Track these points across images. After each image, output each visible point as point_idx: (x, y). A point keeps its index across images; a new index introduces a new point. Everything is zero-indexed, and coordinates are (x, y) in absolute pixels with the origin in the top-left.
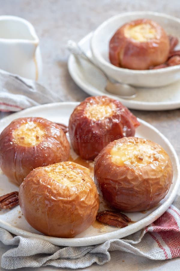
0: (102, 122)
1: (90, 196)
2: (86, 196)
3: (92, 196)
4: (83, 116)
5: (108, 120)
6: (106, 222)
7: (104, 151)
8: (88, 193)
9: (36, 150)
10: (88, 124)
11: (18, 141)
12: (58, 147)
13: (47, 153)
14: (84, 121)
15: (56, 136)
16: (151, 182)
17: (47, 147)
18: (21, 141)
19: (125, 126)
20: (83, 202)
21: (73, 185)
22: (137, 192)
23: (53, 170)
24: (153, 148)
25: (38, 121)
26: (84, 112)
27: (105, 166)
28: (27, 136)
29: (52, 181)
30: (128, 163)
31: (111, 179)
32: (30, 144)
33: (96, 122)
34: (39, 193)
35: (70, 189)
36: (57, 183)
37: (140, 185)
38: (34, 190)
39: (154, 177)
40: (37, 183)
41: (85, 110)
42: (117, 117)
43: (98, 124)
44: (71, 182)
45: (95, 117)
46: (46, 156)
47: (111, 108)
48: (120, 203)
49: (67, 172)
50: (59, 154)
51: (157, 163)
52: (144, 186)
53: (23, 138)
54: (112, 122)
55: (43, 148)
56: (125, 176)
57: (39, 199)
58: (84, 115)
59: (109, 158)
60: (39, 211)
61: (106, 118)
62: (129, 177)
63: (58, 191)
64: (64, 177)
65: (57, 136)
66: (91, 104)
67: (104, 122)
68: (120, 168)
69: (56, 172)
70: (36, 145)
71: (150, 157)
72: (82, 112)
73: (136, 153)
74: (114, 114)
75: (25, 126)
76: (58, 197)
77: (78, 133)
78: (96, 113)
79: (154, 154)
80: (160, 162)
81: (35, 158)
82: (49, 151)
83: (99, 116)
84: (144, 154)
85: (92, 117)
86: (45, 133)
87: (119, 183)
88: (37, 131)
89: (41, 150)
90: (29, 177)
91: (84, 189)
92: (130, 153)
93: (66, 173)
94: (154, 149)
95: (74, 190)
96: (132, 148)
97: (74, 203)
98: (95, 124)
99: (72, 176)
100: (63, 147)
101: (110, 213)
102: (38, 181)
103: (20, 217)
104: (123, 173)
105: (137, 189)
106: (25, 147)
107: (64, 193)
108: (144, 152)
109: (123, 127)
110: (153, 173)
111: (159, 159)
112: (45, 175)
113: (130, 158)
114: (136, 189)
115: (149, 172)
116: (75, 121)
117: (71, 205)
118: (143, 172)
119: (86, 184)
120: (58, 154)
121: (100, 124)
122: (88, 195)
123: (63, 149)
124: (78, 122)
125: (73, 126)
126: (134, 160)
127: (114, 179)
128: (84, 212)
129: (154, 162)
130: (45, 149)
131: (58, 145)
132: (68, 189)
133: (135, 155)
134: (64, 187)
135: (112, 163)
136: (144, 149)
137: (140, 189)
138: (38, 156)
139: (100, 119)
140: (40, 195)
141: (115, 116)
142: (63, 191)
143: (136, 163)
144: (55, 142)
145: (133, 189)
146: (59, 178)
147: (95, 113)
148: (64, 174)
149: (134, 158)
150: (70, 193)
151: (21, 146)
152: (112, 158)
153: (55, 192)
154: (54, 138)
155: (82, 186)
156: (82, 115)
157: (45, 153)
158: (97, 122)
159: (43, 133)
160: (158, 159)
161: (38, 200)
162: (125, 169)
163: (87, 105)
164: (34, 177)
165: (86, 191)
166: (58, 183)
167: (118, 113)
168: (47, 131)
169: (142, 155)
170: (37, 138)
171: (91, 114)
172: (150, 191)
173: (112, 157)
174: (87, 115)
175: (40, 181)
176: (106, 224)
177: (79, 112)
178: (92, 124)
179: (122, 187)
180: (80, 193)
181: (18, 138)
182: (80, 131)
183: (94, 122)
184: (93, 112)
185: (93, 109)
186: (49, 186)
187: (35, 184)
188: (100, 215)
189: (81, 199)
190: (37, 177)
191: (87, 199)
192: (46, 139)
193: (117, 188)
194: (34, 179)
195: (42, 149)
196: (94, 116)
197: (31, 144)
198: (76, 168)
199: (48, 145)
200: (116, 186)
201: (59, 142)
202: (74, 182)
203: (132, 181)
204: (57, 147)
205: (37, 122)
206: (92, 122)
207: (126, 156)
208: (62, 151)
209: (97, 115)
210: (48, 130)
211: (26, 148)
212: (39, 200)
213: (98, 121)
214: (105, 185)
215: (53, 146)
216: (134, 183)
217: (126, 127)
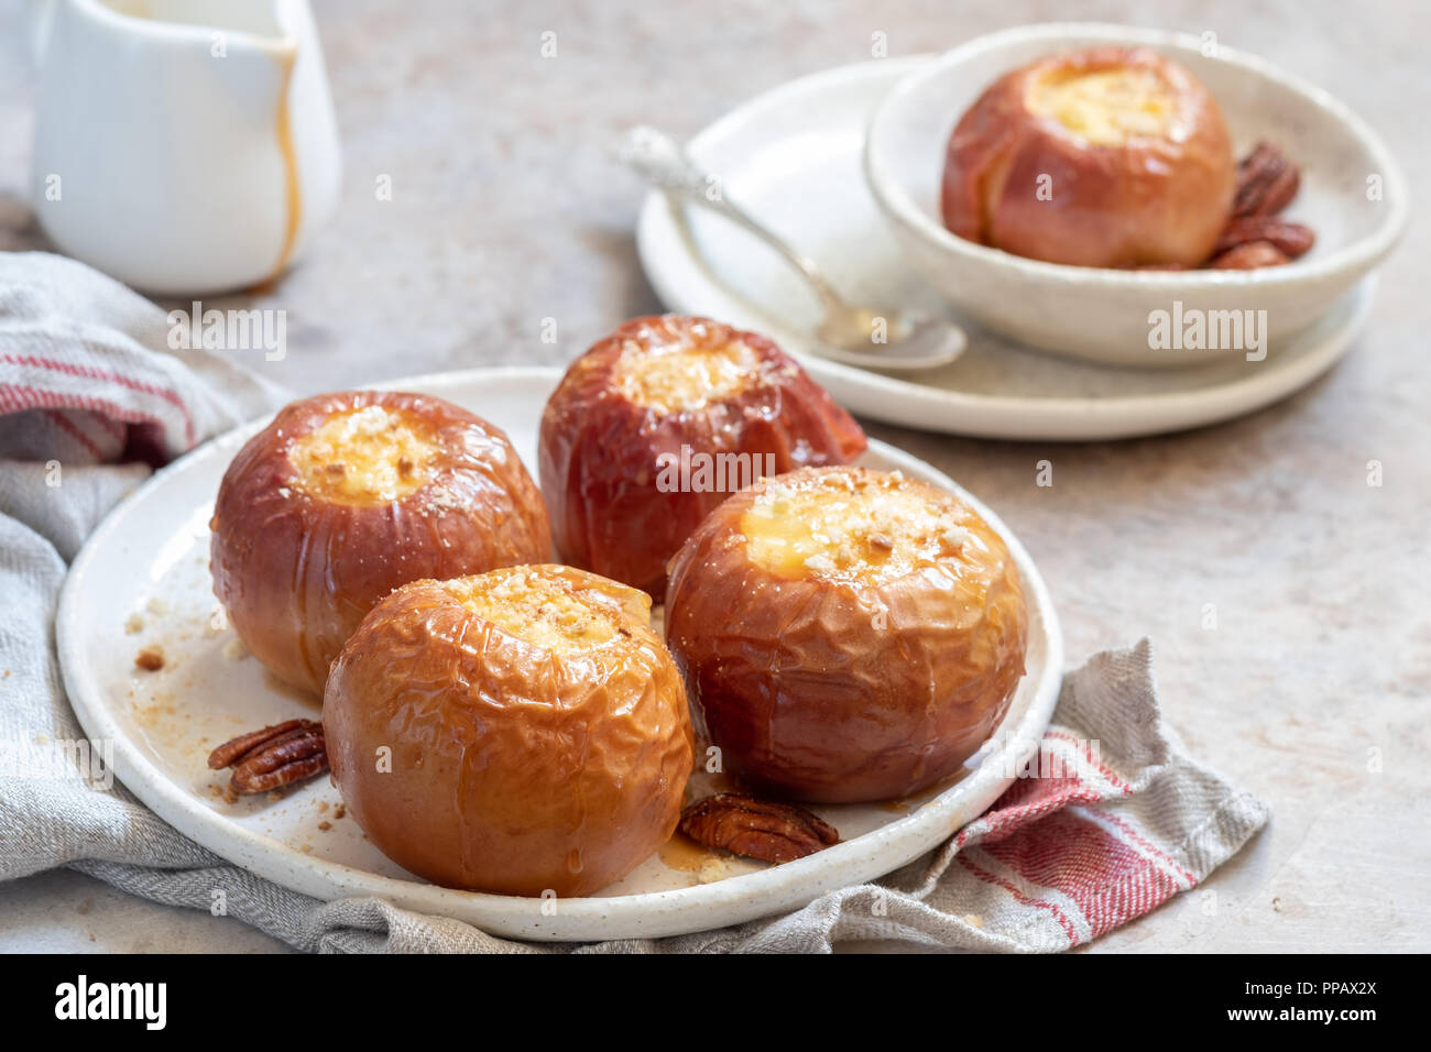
0: (695, 418)
1: (657, 703)
2: (638, 698)
3: (665, 705)
4: (608, 393)
5: (722, 410)
6: (723, 843)
7: (709, 521)
8: (648, 689)
9: (401, 520)
10: (630, 425)
11: (316, 483)
12: (498, 510)
13: (451, 533)
14: (613, 413)
15: (488, 466)
16: (927, 645)
17: (451, 510)
18: (329, 481)
19: (800, 443)
20: (624, 723)
21: (576, 650)
22: (868, 693)
23: (482, 592)
24: (935, 508)
25: (405, 405)
26: (613, 379)
27: (718, 583)
28: (359, 462)
29: (480, 630)
30: (823, 563)
31: (748, 635)
32: (370, 495)
33: (666, 417)
34: (422, 681)
35: (566, 665)
36: (505, 637)
37: (878, 659)
38: (398, 669)
39: (942, 625)
40: (412, 639)
41: (615, 368)
42: (766, 398)
43: (676, 428)
44: (567, 636)
45: (661, 398)
46: (446, 548)
47: (735, 360)
48: (792, 748)
49: (550, 598)
50: (505, 543)
51: (957, 564)
52: (896, 664)
53: (337, 471)
54: (744, 418)
55: (430, 512)
56: (811, 619)
57: (422, 707)
58: (613, 390)
59: (737, 546)
60: (423, 762)
61: (713, 402)
62: (831, 624)
63: (512, 666)
64: (536, 617)
65: (493, 463)
66: (643, 345)
67: (707, 420)
68: (790, 585)
69: (498, 599)
70: (398, 499)
71: (922, 541)
72: (601, 376)
73: (858, 523)
74: (749, 387)
75: (346, 423)
76: (513, 697)
77: (585, 473)
78: (666, 382)
79: (942, 531)
80: (967, 563)
81: (393, 557)
82: (458, 524)
83: (682, 392)
84: (895, 525)
85: (648, 397)
86: (436, 449)
87: (786, 654)
88: (401, 444)
89: (424, 519)
90: (374, 619)
91: (626, 667)
92: (832, 524)
93: (543, 603)
94: (940, 512)
95: (581, 670)
96: (840, 506)
97: (585, 724)
98: (663, 425)
99: (569, 613)
100: (522, 514)
101: (743, 803)
102: (420, 631)
103: (325, 827)
104: (800, 608)
105: (868, 678)
106: (348, 510)
107: (537, 678)
108: (897, 519)
109: (793, 447)
110: (937, 607)
111: (964, 550)
112: (448, 603)
113: (831, 546)
114: (864, 676)
115: (920, 603)
116: (573, 419)
117: (570, 734)
118: (893, 603)
119: (635, 648)
120: (501, 545)
121: (685, 427)
122: (646, 695)
123: (520, 523)
124: (584, 423)
125: (563, 442)
126: (849, 550)
127: (763, 635)
128: (628, 769)
129: (942, 560)
130: (442, 514)
131: (501, 503)
132: (556, 664)
133: (853, 531)
134: (538, 656)
135: (752, 565)
136: (896, 510)
137: (883, 676)
138: (408, 549)
139: (687, 405)
140: (430, 689)
141: (757, 395)
142: (532, 667)
143: (863, 563)
144: (487, 490)
145: (850, 677)
146: (511, 621)
147: (661, 380)
148: (534, 606)
149: (850, 542)
150: (563, 680)
151: (330, 504)
152: (749, 547)
153: (496, 671)
154: (483, 471)
155: (616, 655)
156: (603, 389)
157: (442, 536)
158: (673, 419)
159: (430, 453)
160: (960, 548)
161: (418, 712)
162: (809, 587)
163: (621, 348)
164: (396, 615)
165: (637, 674)
166: (510, 635)
167: (769, 380)
168: (446, 441)
169: (886, 532)
170: (404, 468)
171: (645, 385)
172: (927, 688)
173: (747, 541)
174: (628, 388)
175: (429, 626)
176: (726, 851)
177: (588, 377)
178: (649, 424)
179: (799, 672)
180: (608, 684)
181: (316, 473)
182: (597, 460)
183: (659, 420)
184: (652, 378)
185: (654, 367)
186: (470, 649)
187: (401, 641)
188: (696, 812)
189: (615, 710)
190: (411, 611)
191: (643, 714)
192: (443, 476)
193: (774, 676)
194: (400, 624)
195: (425, 514)
196: (658, 391)
197: (378, 493)
198: (588, 588)
199: (453, 501)
200: (772, 667)
201: (502, 492)
202: (581, 639)
203: (844, 642)
204: (495, 512)
205: (398, 407)
206: (650, 417)
207: (815, 536)
208: (516, 531)
209: (670, 389)
210: (451, 439)
211: (356, 513)
212: (423, 712)
213: (679, 412)
214: (720, 669)
215: (479, 507)
216: (851, 649)
217: (806, 447)
